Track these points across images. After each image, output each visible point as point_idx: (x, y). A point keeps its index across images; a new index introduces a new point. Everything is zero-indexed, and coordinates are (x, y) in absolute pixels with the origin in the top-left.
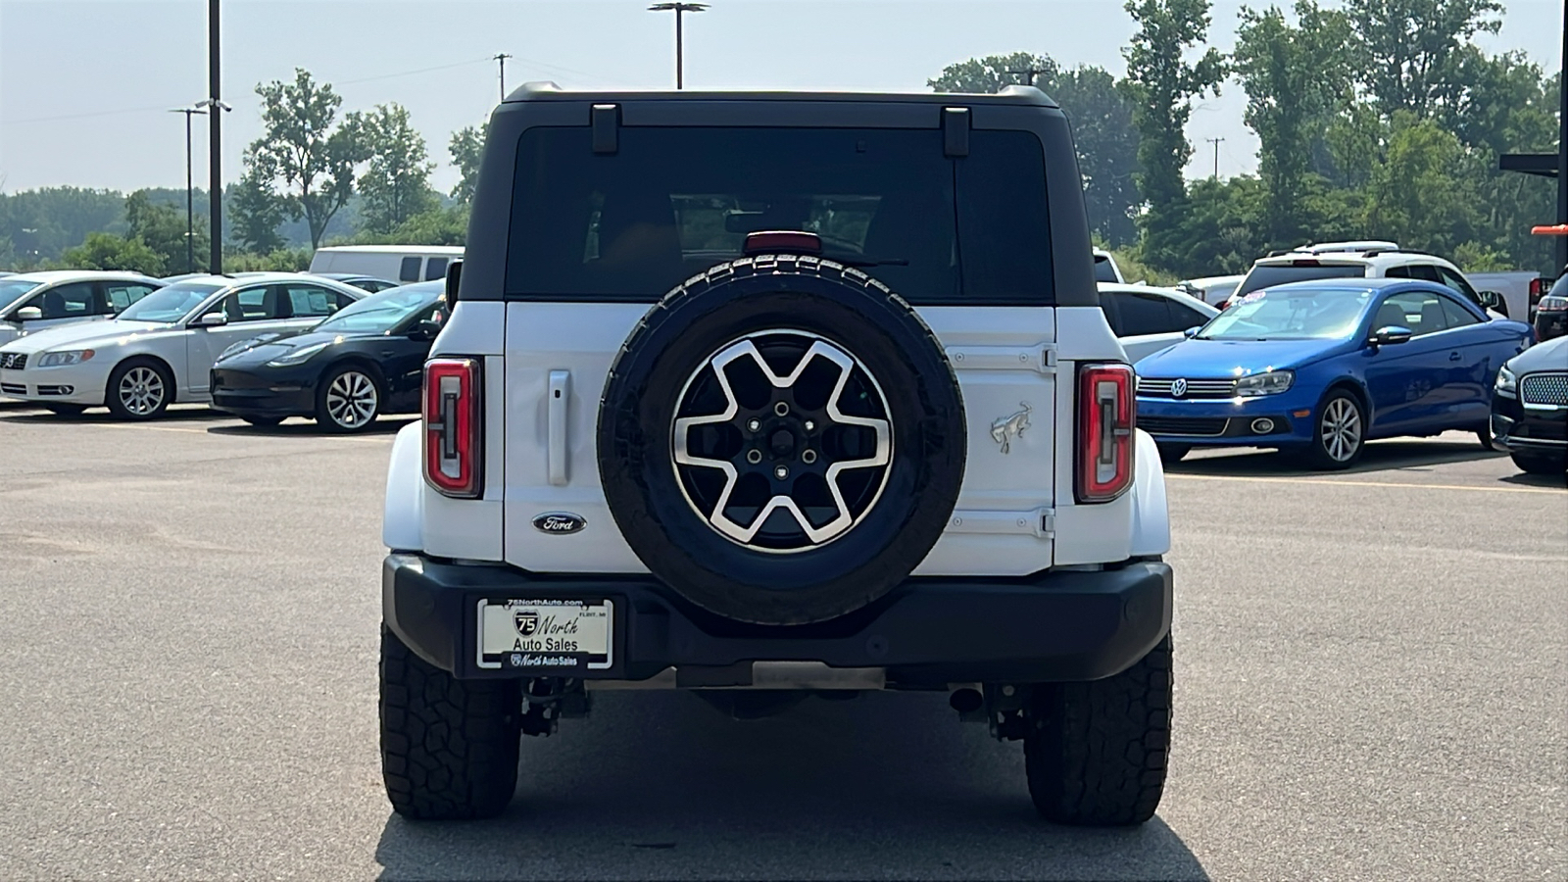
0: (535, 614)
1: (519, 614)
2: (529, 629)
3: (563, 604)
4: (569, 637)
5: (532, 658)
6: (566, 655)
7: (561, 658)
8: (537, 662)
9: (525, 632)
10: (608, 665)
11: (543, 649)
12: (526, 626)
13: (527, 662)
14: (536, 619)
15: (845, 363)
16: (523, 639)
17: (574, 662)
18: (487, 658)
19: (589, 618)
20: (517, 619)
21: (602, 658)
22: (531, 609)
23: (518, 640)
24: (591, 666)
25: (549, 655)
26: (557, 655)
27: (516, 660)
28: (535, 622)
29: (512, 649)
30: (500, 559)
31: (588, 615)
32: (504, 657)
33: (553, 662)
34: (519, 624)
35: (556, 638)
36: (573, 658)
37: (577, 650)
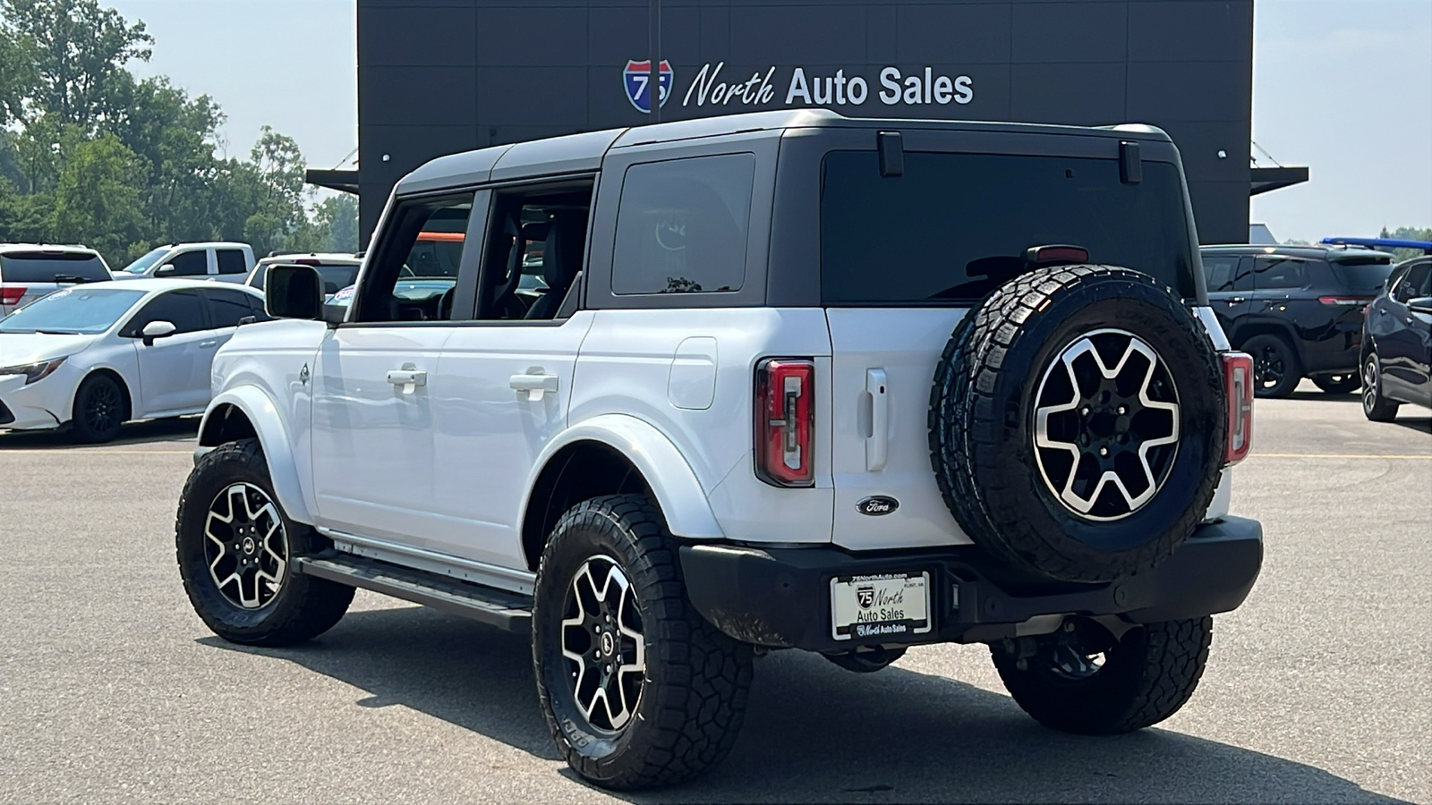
0: (871, 588)
1: (860, 589)
2: (868, 602)
3: (893, 578)
4: (897, 608)
5: (872, 628)
6: (897, 623)
7: (894, 626)
8: (876, 631)
9: (865, 605)
10: (928, 629)
11: (879, 619)
12: (865, 600)
13: (869, 632)
14: (873, 593)
16: (865, 612)
17: (903, 628)
18: (841, 631)
19: (912, 588)
20: (859, 593)
21: (923, 624)
22: (868, 584)
23: (860, 613)
24: (916, 631)
25: (885, 624)
26: (890, 623)
27: (861, 631)
28: (872, 596)
29: (856, 622)
30: (828, 541)
31: (911, 585)
32: (851, 629)
33: (888, 630)
34: (860, 598)
35: (888, 608)
36: (902, 625)
37: (905, 618)
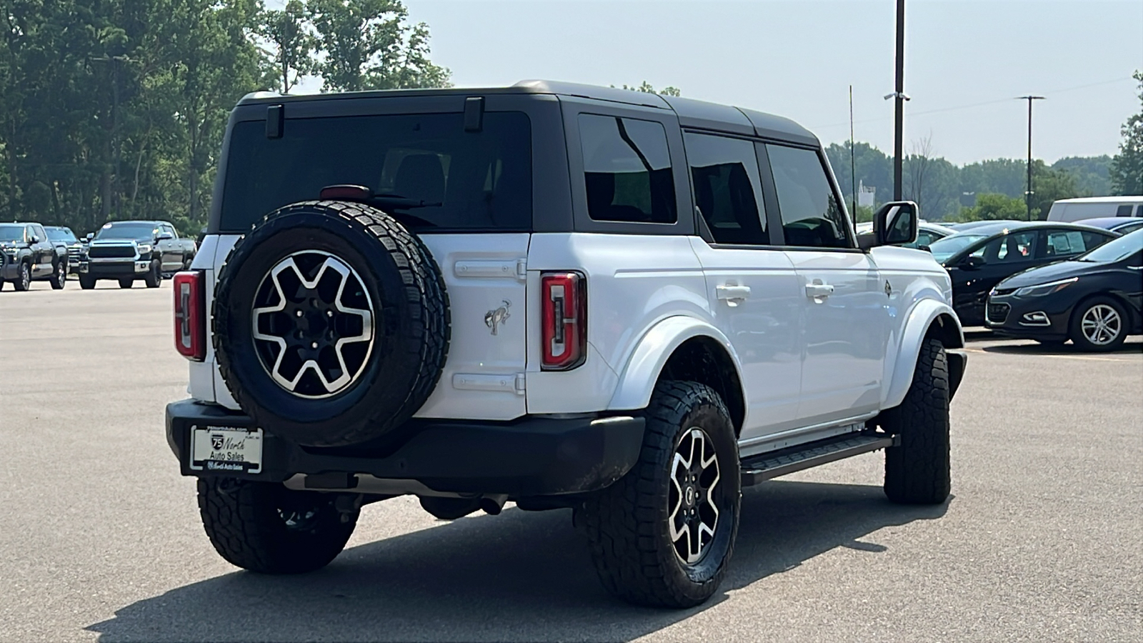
0: (222, 436)
1: (214, 436)
2: (219, 446)
3: (236, 430)
4: (240, 452)
5: (219, 464)
6: (237, 463)
7: (234, 465)
8: (221, 467)
9: (217, 448)
10: (258, 471)
11: (226, 459)
12: (217, 444)
13: (216, 467)
14: (223, 440)
15: (344, 272)
16: (216, 452)
17: (241, 468)
18: (196, 463)
19: (251, 440)
20: (213, 439)
21: (256, 466)
22: (219, 433)
23: (213, 453)
24: (250, 471)
25: (228, 463)
26: (232, 463)
27: (210, 465)
28: (222, 441)
29: (209, 458)
30: (213, 400)
31: (250, 438)
32: (204, 463)
33: (229, 467)
34: (213, 442)
35: (233, 452)
36: (240, 465)
37: (244, 460)
